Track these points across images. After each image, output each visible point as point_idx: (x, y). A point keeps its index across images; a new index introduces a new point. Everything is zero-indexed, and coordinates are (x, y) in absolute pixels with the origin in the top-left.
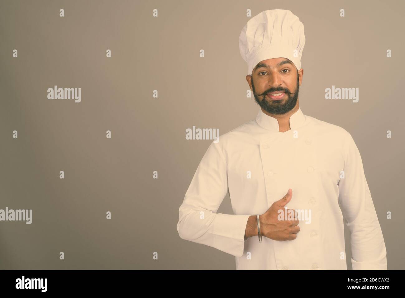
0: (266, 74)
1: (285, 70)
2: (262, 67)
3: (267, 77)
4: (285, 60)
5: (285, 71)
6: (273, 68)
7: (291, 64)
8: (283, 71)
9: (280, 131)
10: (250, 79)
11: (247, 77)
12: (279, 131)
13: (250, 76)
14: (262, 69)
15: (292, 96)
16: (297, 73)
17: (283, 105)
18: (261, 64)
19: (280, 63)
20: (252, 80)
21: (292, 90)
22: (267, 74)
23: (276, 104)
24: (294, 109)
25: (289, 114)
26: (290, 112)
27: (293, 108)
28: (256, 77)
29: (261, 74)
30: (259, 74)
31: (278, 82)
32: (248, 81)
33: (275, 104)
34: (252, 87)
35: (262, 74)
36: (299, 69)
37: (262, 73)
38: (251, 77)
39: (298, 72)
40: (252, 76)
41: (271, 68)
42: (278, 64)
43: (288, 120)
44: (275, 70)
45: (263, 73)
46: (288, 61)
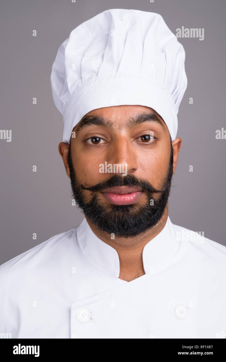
0: (102, 141)
1: (144, 136)
2: (93, 123)
3: (105, 148)
4: (148, 112)
5: (145, 138)
6: (120, 128)
7: (161, 123)
8: (142, 139)
9: (123, 276)
10: (66, 151)
11: (62, 145)
12: (119, 277)
13: (66, 144)
14: (92, 129)
15: (156, 196)
16: (170, 146)
17: (135, 217)
18: (91, 118)
19: (136, 119)
20: (69, 154)
21: (157, 184)
22: (104, 143)
23: (120, 213)
24: (157, 225)
25: (145, 237)
26: (149, 232)
27: (157, 222)
28: (78, 147)
29: (90, 141)
30: (85, 141)
31: (128, 162)
32: (62, 154)
33: (117, 213)
34: (68, 169)
35: (92, 141)
36: (173, 138)
37: (92, 138)
38: (68, 147)
39: (173, 144)
40: (70, 145)
41: (115, 127)
42: (132, 120)
43: (141, 252)
44: (124, 133)
45: (96, 140)
46: (155, 116)
